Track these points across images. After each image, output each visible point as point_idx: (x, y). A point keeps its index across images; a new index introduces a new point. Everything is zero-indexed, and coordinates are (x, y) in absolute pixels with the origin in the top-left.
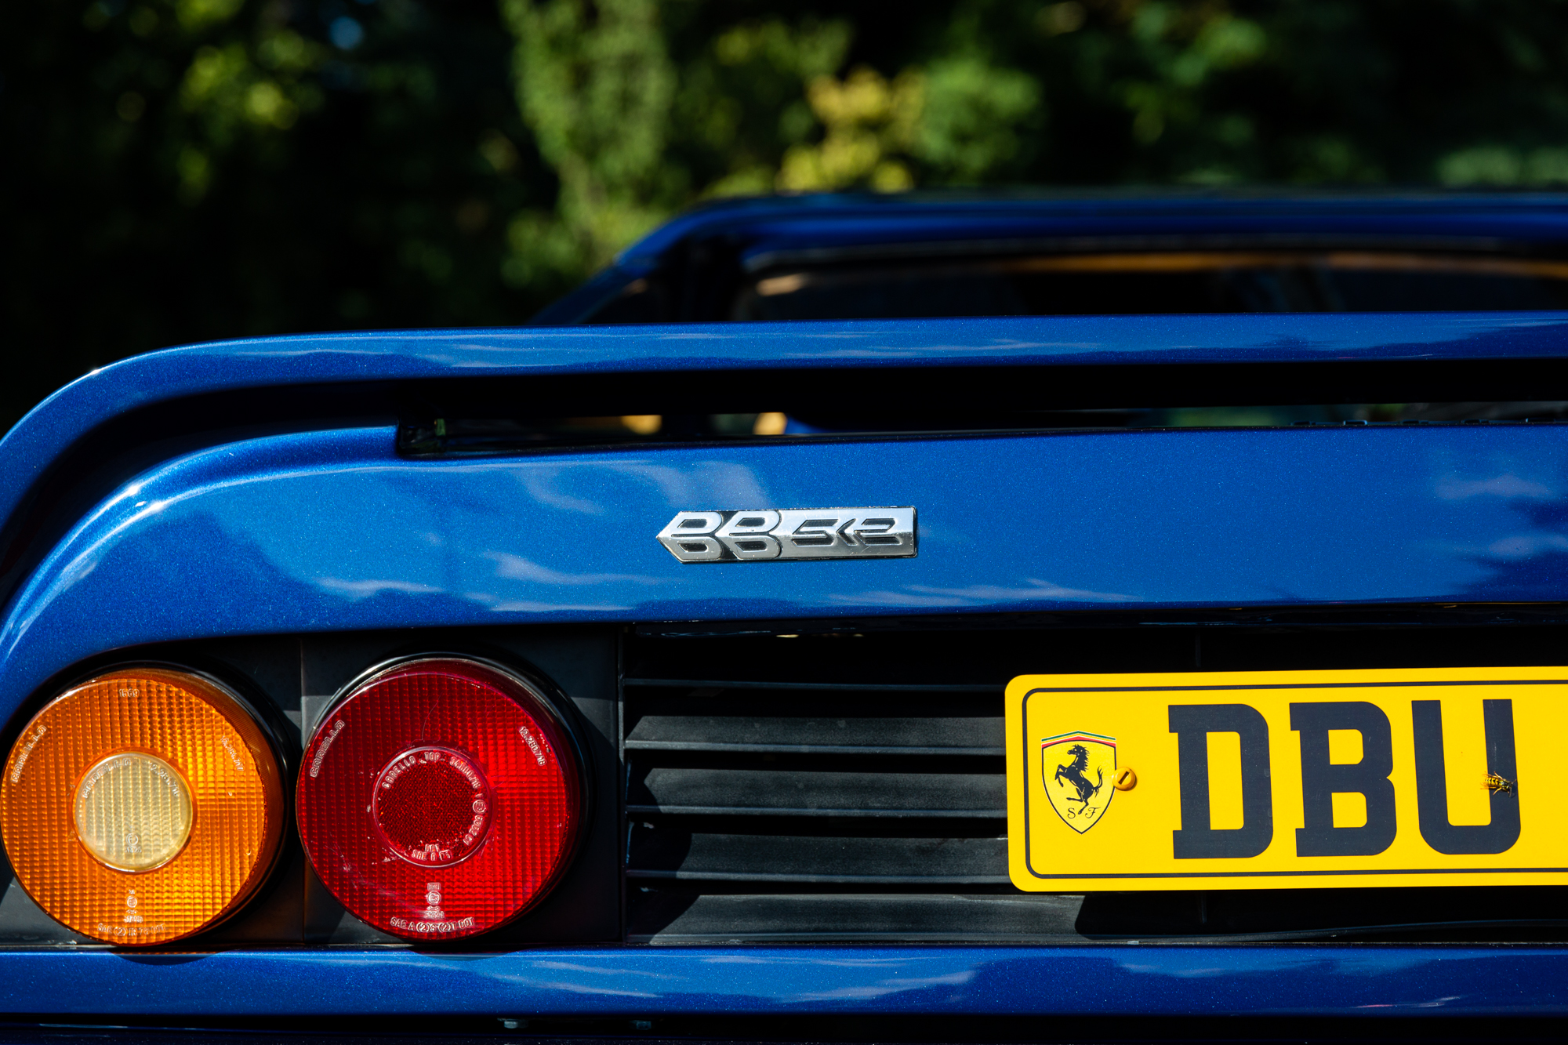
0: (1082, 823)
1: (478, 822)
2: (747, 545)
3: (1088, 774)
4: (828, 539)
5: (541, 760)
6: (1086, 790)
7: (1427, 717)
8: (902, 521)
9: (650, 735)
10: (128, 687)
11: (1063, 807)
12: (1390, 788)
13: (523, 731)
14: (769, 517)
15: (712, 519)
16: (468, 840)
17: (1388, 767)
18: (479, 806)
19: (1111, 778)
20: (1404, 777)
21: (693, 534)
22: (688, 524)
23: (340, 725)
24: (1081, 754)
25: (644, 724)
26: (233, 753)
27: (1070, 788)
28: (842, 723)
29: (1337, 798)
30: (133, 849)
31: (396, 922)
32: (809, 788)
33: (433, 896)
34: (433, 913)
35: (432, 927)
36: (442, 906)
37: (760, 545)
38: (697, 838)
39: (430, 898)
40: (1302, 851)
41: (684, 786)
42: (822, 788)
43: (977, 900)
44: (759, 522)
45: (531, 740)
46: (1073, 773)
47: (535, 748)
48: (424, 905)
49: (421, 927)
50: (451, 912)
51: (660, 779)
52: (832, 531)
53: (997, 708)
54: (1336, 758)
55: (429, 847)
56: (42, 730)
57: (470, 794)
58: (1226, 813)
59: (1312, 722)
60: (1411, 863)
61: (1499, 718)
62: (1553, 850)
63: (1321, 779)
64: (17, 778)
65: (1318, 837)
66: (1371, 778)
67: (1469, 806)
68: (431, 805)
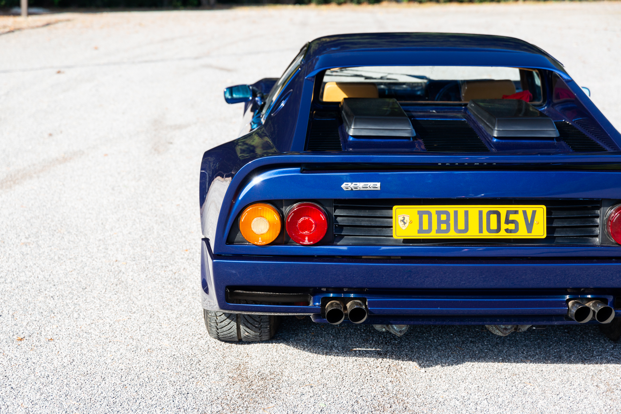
0: (404, 228)
1: (313, 228)
2: (355, 188)
3: (405, 221)
4: (367, 187)
5: (323, 219)
6: (405, 223)
7: (456, 213)
8: (378, 185)
9: (338, 212)
10: (260, 207)
11: (401, 226)
12: (450, 224)
13: (321, 215)
14: (358, 183)
15: (350, 184)
16: (312, 231)
17: (450, 221)
18: (314, 226)
19: (409, 221)
20: (452, 222)
21: (347, 186)
22: (346, 185)
23: (293, 214)
24: (404, 218)
26: (276, 217)
27: (402, 223)
28: (367, 211)
29: (442, 225)
30: (260, 231)
31: (301, 242)
32: (362, 221)
33: (307, 238)
34: (307, 241)
35: (306, 243)
36: (308, 240)
37: (357, 188)
38: (345, 228)
39: (306, 239)
40: (436, 233)
41: (343, 220)
42: (364, 221)
43: (388, 238)
44: (357, 185)
45: (322, 216)
46: (403, 221)
47: (322, 217)
48: (305, 240)
49: (305, 243)
50: (309, 241)
51: (339, 219)
52: (368, 186)
53: (392, 210)
54: (442, 219)
55: (306, 232)
56: (247, 214)
57: (312, 224)
58: (425, 227)
59: (439, 213)
60: (452, 235)
61: (466, 213)
62: (473, 233)
63: (440, 222)
64: (242, 221)
65: (439, 231)
66: (447, 222)
67: (461, 226)
68: (306, 225)
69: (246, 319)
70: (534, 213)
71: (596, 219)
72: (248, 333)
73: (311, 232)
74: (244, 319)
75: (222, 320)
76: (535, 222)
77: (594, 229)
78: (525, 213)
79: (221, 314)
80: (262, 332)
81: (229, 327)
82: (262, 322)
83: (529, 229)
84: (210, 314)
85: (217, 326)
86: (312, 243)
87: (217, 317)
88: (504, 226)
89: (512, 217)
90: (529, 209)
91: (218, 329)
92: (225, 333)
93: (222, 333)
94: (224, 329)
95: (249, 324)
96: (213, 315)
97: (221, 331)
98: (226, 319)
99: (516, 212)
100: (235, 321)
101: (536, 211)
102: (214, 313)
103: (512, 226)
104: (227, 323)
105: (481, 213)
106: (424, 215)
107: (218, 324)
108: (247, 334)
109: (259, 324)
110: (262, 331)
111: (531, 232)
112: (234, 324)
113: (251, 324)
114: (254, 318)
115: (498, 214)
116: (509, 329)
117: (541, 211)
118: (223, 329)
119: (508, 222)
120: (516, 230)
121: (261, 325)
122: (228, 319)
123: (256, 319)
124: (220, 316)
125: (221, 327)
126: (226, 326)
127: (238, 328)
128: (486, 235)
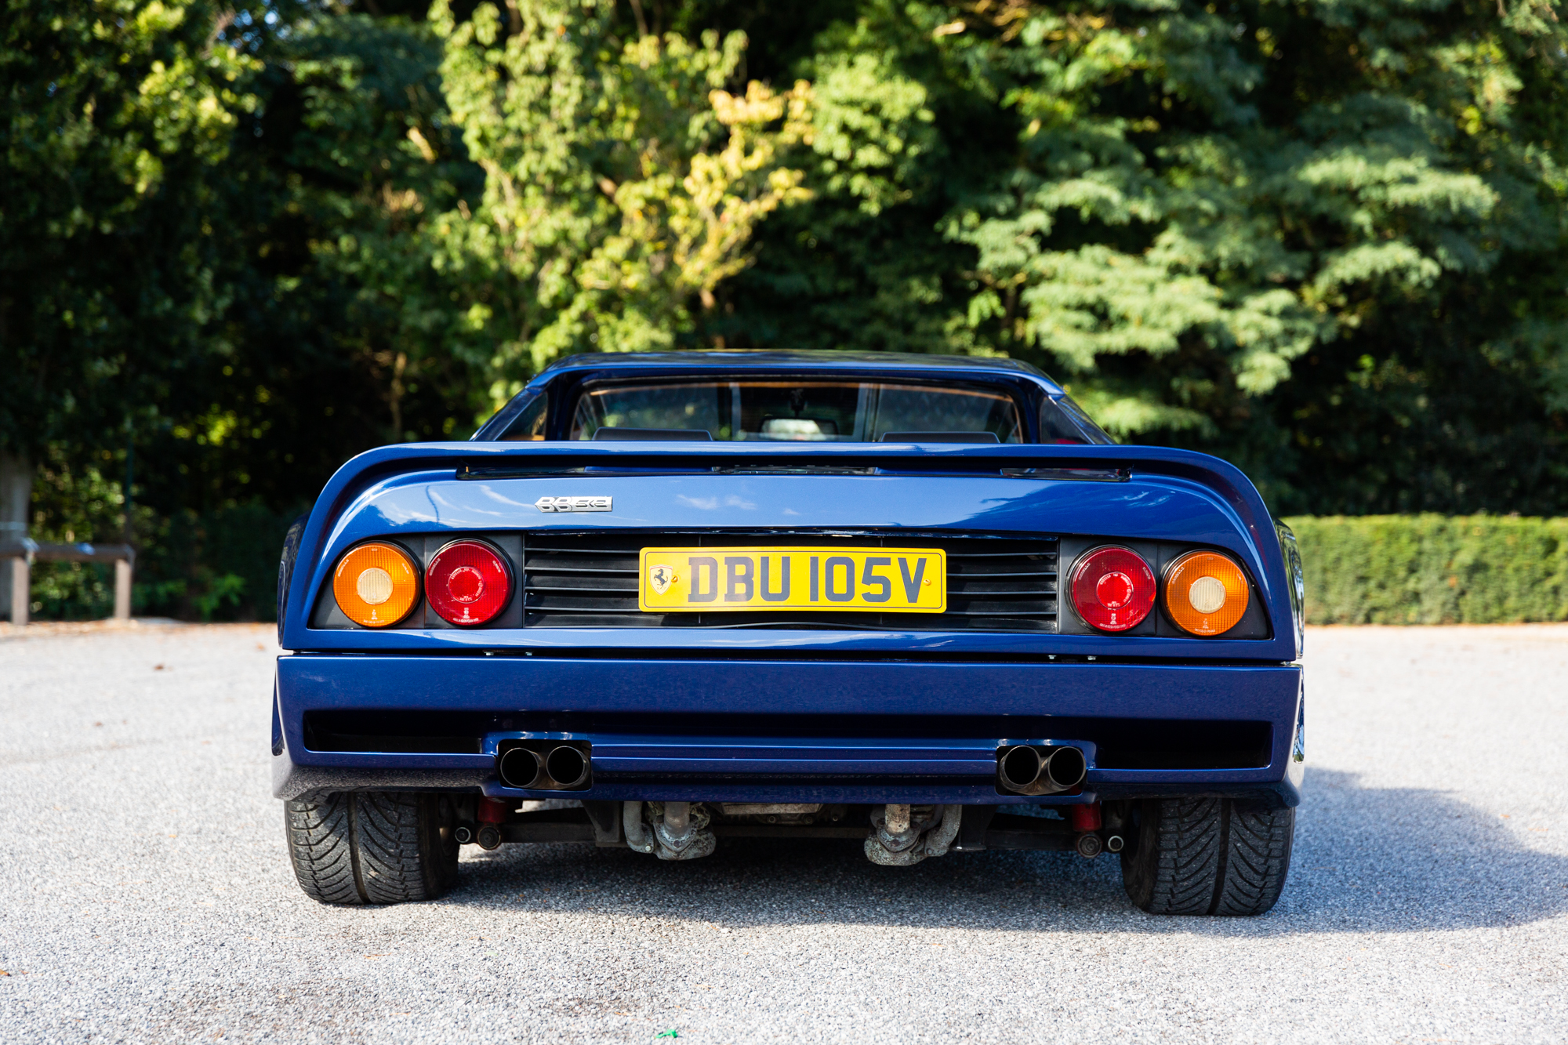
0: (661, 591)
1: (480, 590)
2: (562, 507)
3: (663, 577)
4: (586, 506)
5: (499, 572)
6: (663, 582)
7: (765, 561)
8: (608, 500)
9: (532, 565)
10: (374, 548)
11: (656, 587)
12: (752, 582)
13: (494, 562)
14: (568, 499)
15: (552, 499)
16: (477, 595)
17: (752, 576)
18: (480, 585)
19: (670, 578)
20: (757, 579)
21: (546, 504)
22: (544, 500)
23: (439, 560)
24: (662, 571)
25: (530, 562)
26: (406, 568)
27: (658, 581)
29: (737, 584)
30: (375, 597)
31: (455, 619)
32: (581, 582)
33: (466, 611)
34: (466, 616)
35: (466, 621)
36: (469, 615)
37: (566, 507)
38: (546, 598)
40: (726, 600)
41: (543, 581)
42: (586, 582)
43: (632, 617)
44: (565, 500)
45: (497, 566)
46: (659, 577)
47: (498, 568)
48: (463, 614)
49: (462, 621)
50: (472, 616)
51: (536, 579)
52: (587, 503)
53: (637, 556)
54: (737, 573)
55: (465, 597)
56: (347, 560)
57: (478, 581)
58: (704, 588)
59: (731, 562)
60: (758, 604)
61: (786, 562)
62: (799, 600)
63: (732, 579)
64: (339, 575)
65: (731, 596)
66: (747, 579)
67: (775, 587)
68: (465, 584)
69: (369, 835)
70: (922, 563)
71: (1051, 583)
72: (376, 870)
73: (474, 599)
74: (366, 834)
75: (320, 837)
76: (924, 581)
77: (1047, 603)
78: (903, 563)
79: (316, 823)
80: (405, 869)
81: (334, 854)
82: (403, 842)
83: (912, 595)
84: (295, 824)
85: (311, 854)
86: (476, 620)
87: (311, 831)
88: (860, 588)
89: (877, 570)
90: (912, 555)
91: (312, 861)
92: (329, 871)
93: (322, 873)
94: (326, 860)
95: (376, 848)
96: (301, 826)
97: (320, 867)
98: (328, 835)
99: (886, 562)
100: (346, 840)
101: (925, 559)
102: (303, 821)
103: (877, 589)
104: (330, 845)
105: (814, 561)
106: (701, 567)
107: (313, 847)
108: (373, 873)
109: (397, 848)
110: (403, 866)
111: (915, 601)
112: (344, 847)
113: (379, 846)
114: (385, 831)
115: (849, 564)
116: (903, 843)
117: (936, 560)
118: (322, 861)
119: (868, 579)
120: (886, 595)
121: (402, 851)
122: (331, 835)
123: (389, 835)
124: (316, 827)
125: (318, 855)
126: (329, 851)
127: (354, 859)
128: (824, 604)
